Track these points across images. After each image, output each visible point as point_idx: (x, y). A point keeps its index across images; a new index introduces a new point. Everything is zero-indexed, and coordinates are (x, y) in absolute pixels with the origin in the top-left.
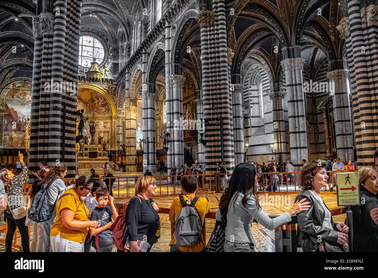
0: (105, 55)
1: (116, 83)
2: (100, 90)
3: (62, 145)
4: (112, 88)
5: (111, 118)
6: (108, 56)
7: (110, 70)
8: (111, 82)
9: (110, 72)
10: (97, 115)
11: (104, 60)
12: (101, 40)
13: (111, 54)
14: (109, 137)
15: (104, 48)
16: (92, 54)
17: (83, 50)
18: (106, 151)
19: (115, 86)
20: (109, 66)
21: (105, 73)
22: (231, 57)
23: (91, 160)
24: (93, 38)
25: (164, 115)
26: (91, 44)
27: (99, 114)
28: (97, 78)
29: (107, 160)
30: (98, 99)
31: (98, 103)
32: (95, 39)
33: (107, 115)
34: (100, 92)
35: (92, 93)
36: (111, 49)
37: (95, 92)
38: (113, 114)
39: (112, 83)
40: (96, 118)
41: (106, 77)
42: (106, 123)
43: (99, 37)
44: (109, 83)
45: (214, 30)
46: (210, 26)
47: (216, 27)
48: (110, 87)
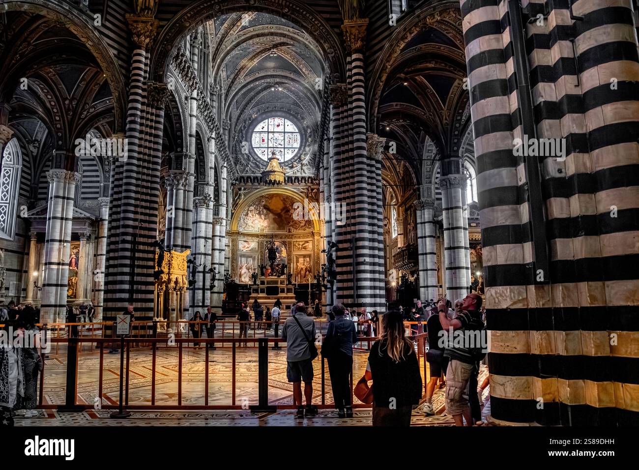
0: (301, 142)
1: (317, 182)
2: (294, 194)
3: (132, 283)
4: (312, 190)
5: (313, 234)
6: (306, 143)
7: (309, 162)
8: (310, 181)
9: (309, 167)
10: (294, 231)
11: (300, 149)
12: (295, 120)
13: (310, 139)
14: (311, 264)
15: (300, 132)
16: (282, 143)
17: (270, 139)
18: (293, 285)
20: (308, 157)
21: (302, 169)
22: (381, 145)
23: (269, 298)
24: (283, 119)
25: (393, 225)
26: (281, 129)
27: (297, 229)
28: (275, 181)
29: (291, 298)
32: (286, 120)
33: (308, 230)
34: (295, 197)
35: (284, 199)
36: (309, 131)
37: (288, 197)
38: (316, 229)
39: (312, 183)
40: (292, 235)
41: (304, 175)
42: (307, 242)
43: (291, 117)
44: (308, 182)
45: (346, 111)
46: (342, 106)
47: (349, 106)
48: (310, 189)
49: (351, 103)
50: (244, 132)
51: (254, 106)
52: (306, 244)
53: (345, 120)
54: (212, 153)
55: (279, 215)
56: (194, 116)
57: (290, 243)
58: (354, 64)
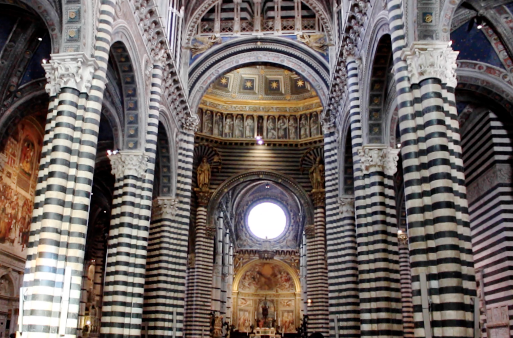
0: (287, 223)
1: (299, 254)
4: (295, 260)
5: (295, 295)
6: (290, 224)
8: (293, 254)
10: (280, 292)
12: (282, 205)
13: (293, 221)
14: (294, 318)
15: (286, 215)
18: (280, 334)
19: (298, 258)
27: (282, 290)
30: (281, 274)
31: (281, 277)
32: (274, 204)
33: (291, 292)
35: (273, 267)
37: (276, 266)
38: (297, 291)
39: (295, 255)
40: (279, 295)
41: (288, 249)
42: (290, 300)
43: (279, 202)
45: (314, 241)
46: (312, 238)
47: (316, 239)
48: (293, 260)
49: (317, 237)
50: (243, 215)
51: (251, 195)
52: (290, 302)
53: (313, 247)
54: (227, 244)
55: (269, 279)
56: (221, 229)
57: (277, 301)
58: (319, 215)
